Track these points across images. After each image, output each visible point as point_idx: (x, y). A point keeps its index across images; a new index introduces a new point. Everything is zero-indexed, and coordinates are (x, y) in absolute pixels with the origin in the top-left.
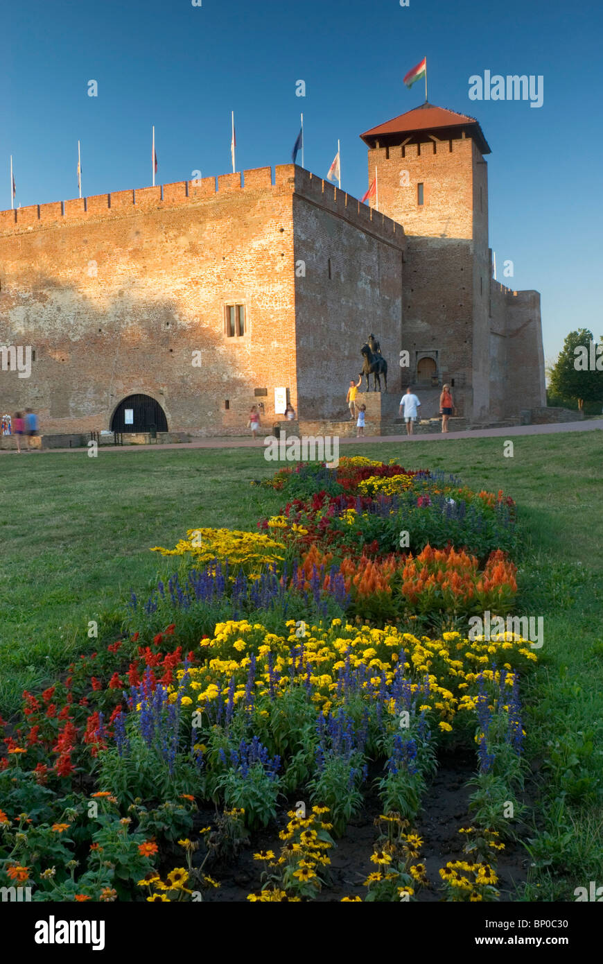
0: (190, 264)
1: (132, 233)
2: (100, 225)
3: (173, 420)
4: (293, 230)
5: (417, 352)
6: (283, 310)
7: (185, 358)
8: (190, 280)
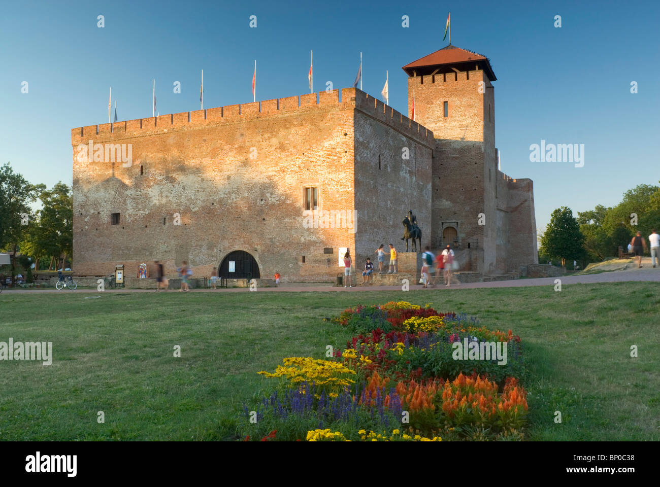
0: (279, 158)
1: (238, 135)
2: (216, 129)
3: (264, 269)
4: (353, 135)
5: (443, 223)
6: (346, 191)
7: (274, 225)
8: (279, 169)
